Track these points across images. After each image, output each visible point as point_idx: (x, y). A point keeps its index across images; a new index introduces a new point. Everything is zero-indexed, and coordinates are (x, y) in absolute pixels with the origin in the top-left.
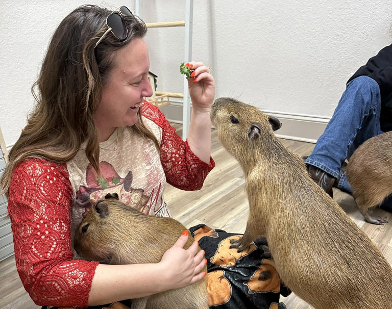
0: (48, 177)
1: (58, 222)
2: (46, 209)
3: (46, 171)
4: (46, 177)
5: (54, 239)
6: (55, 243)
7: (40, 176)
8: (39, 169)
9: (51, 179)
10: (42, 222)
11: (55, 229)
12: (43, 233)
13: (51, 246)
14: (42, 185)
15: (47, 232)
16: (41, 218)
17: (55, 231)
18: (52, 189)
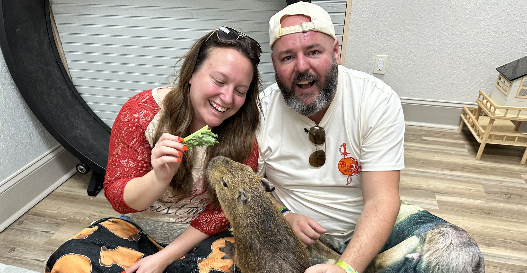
0: (130, 125)
1: (127, 159)
2: (122, 148)
3: (131, 120)
4: (128, 125)
5: (119, 170)
6: (119, 172)
7: (125, 122)
8: (127, 116)
9: (131, 127)
10: (117, 156)
11: (123, 164)
12: (115, 165)
13: (116, 174)
14: (124, 129)
15: (117, 164)
16: (117, 154)
17: (122, 165)
18: (129, 134)
